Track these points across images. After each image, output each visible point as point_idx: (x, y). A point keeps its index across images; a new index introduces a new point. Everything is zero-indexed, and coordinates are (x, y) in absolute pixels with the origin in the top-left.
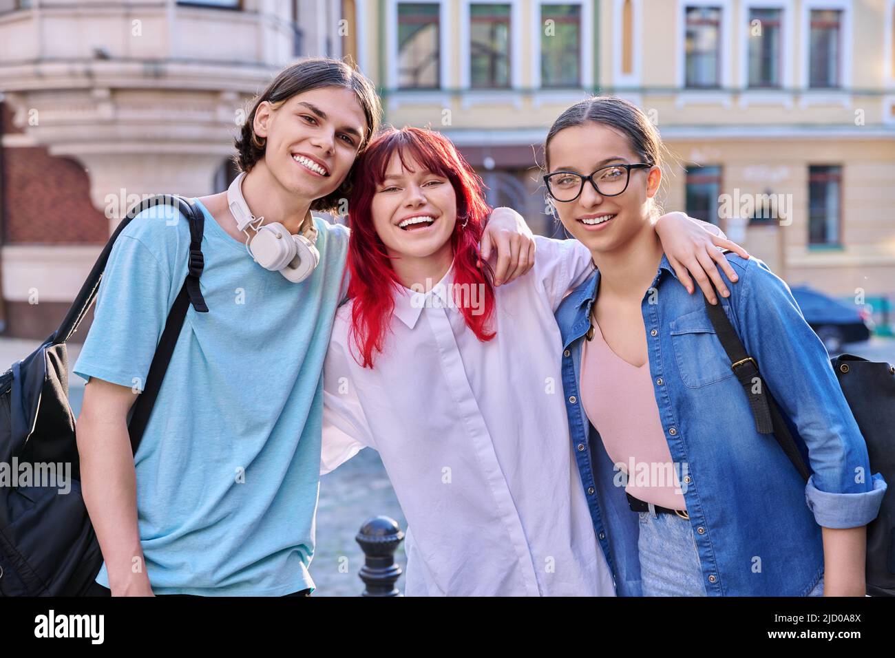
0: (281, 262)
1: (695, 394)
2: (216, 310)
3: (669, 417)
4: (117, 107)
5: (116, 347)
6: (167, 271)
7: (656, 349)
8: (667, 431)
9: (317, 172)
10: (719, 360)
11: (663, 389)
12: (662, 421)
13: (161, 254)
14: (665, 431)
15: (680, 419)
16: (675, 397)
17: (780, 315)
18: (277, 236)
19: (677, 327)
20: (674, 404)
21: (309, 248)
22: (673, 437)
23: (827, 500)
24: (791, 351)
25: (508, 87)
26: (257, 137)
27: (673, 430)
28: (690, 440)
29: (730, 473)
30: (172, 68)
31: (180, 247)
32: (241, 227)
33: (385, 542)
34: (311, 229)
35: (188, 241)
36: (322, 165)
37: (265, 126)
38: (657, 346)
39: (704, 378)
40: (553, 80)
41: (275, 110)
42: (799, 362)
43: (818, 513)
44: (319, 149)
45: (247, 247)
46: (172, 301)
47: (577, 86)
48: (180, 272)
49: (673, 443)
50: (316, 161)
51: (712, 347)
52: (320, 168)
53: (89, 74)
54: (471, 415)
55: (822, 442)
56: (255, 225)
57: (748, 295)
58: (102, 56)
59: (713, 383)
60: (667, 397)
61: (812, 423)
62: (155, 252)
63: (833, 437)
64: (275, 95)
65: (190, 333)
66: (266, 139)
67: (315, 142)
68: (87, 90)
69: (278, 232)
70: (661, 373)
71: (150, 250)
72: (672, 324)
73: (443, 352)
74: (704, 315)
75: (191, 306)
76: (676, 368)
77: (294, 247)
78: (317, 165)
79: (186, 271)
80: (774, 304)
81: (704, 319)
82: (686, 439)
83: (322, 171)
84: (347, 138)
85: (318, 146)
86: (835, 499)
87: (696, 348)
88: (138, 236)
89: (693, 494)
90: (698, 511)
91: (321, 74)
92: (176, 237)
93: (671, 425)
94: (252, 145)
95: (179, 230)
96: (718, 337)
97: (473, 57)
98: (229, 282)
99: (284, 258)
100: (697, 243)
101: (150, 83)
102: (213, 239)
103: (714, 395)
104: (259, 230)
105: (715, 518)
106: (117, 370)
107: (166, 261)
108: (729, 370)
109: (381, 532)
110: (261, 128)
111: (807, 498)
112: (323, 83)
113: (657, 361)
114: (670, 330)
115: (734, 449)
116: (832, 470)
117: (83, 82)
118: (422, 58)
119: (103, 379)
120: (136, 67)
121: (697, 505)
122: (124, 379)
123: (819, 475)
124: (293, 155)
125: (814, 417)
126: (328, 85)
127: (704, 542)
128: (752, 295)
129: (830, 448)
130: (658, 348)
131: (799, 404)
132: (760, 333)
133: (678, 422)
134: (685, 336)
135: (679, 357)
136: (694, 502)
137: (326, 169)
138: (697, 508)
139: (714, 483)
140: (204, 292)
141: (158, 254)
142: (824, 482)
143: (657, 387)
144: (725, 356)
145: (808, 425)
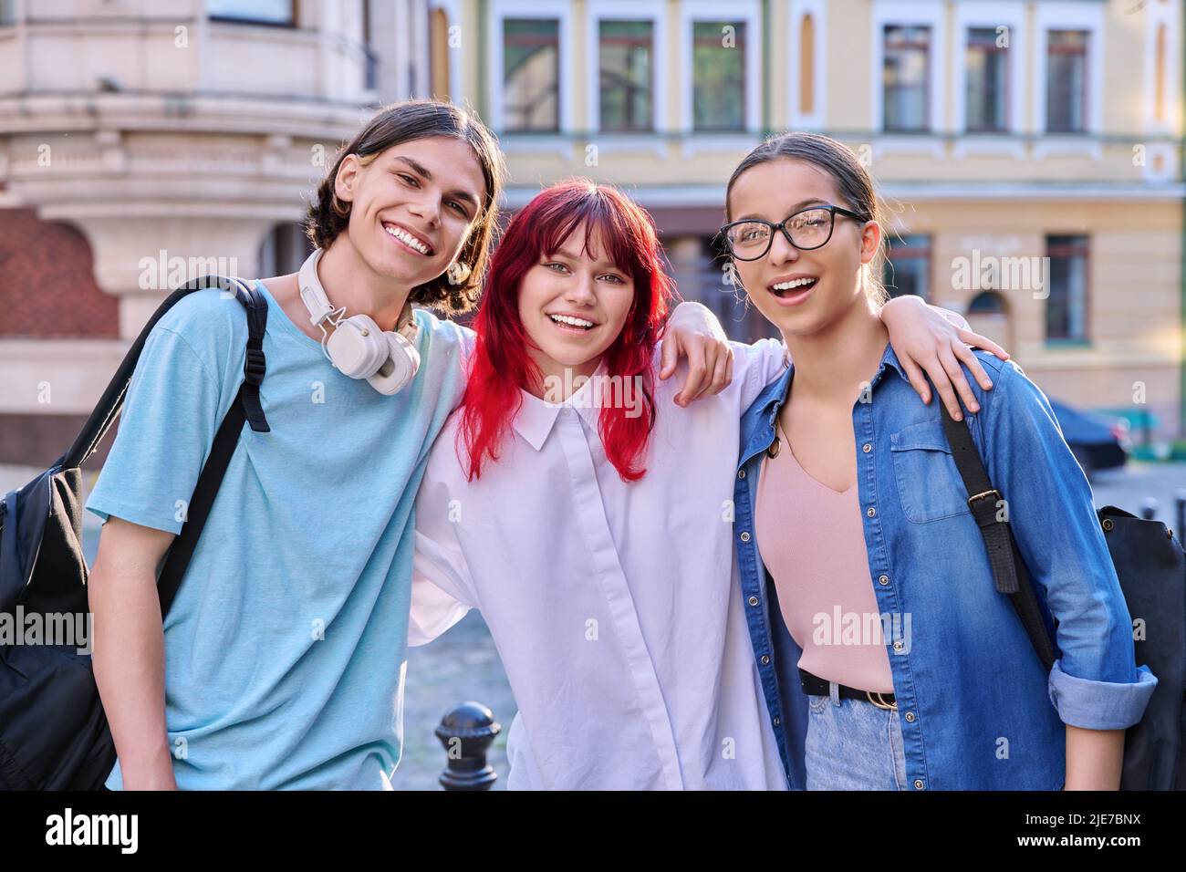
0: (367, 368)
1: (918, 532)
2: (282, 430)
3: (880, 560)
4: (129, 156)
5: (143, 478)
6: (215, 377)
7: (869, 468)
8: (876, 579)
9: (417, 250)
10: (954, 490)
11: (875, 522)
12: (870, 564)
13: (208, 355)
14: (874, 579)
15: (895, 563)
16: (891, 534)
17: (1039, 436)
18: (363, 332)
19: (902, 440)
20: (889, 543)
21: (406, 349)
22: (884, 588)
23: (1080, 688)
24: (1050, 484)
25: (649, 130)
26: (339, 200)
27: (884, 578)
28: (906, 592)
29: (957, 643)
30: (204, 104)
31: (233, 345)
32: (315, 320)
33: (475, 738)
34: (411, 325)
35: (245, 338)
36: (422, 241)
37: (350, 187)
38: (871, 465)
39: (933, 511)
40: (709, 121)
41: (364, 166)
42: (1060, 500)
43: (1066, 706)
44: (418, 218)
45: (323, 346)
46: (222, 416)
47: (740, 129)
48: (233, 379)
49: (884, 595)
50: (415, 235)
51: (946, 472)
52: (420, 244)
53: (93, 112)
54: (607, 570)
55: (1080, 611)
56: (334, 318)
57: (1001, 405)
58: (109, 88)
59: (944, 518)
60: (879, 533)
61: (1068, 584)
62: (201, 350)
63: (1096, 605)
64: (364, 146)
65: (244, 459)
66: (350, 204)
67: (414, 209)
68: (90, 133)
69: (364, 326)
70: (874, 500)
71: (194, 348)
72: (894, 437)
73: (579, 484)
74: (938, 427)
75: (247, 424)
76: (896, 495)
77: (386, 347)
78: (416, 241)
79: (241, 376)
80: (1033, 421)
81: (939, 433)
82: (901, 591)
83: (423, 249)
84: (457, 206)
85: (418, 215)
86: (1091, 687)
87: (925, 470)
88: (178, 330)
89: (903, 667)
90: (909, 691)
91: (426, 120)
92: (228, 333)
93: (881, 571)
94: (331, 212)
95: (233, 323)
96: (955, 458)
97: (604, 91)
98: (299, 393)
99: (373, 362)
100: (940, 337)
101: (174, 123)
102: (280, 335)
103: (943, 534)
104: (340, 324)
105: (930, 703)
106: (144, 507)
107: (214, 362)
108: (965, 504)
109: (469, 723)
110: (345, 190)
111: (1051, 688)
112: (431, 131)
113: (869, 485)
114: (891, 444)
115: (962, 611)
116: (1090, 650)
117: (85, 123)
118: (536, 91)
119: (125, 519)
120: (155, 103)
121: (908, 682)
122: (153, 518)
123: (1071, 657)
124: (385, 224)
125: (1074, 576)
126: (434, 135)
127: (913, 733)
128: (1006, 406)
129: (1090, 620)
130: (872, 468)
131: (1055, 557)
132: (1012, 460)
133: (892, 567)
134: (911, 453)
135: (900, 480)
136: (905, 677)
137: (429, 246)
138: (907, 686)
139: (933, 654)
140: (264, 406)
141: (203, 353)
142: (1077, 666)
143: (866, 519)
144: (961, 484)
145: (1062, 587)
